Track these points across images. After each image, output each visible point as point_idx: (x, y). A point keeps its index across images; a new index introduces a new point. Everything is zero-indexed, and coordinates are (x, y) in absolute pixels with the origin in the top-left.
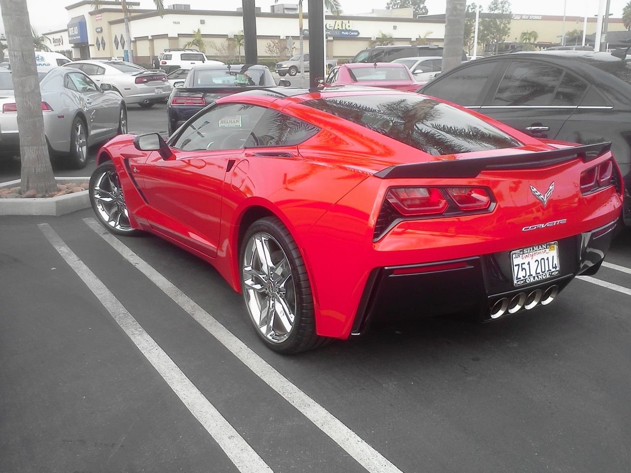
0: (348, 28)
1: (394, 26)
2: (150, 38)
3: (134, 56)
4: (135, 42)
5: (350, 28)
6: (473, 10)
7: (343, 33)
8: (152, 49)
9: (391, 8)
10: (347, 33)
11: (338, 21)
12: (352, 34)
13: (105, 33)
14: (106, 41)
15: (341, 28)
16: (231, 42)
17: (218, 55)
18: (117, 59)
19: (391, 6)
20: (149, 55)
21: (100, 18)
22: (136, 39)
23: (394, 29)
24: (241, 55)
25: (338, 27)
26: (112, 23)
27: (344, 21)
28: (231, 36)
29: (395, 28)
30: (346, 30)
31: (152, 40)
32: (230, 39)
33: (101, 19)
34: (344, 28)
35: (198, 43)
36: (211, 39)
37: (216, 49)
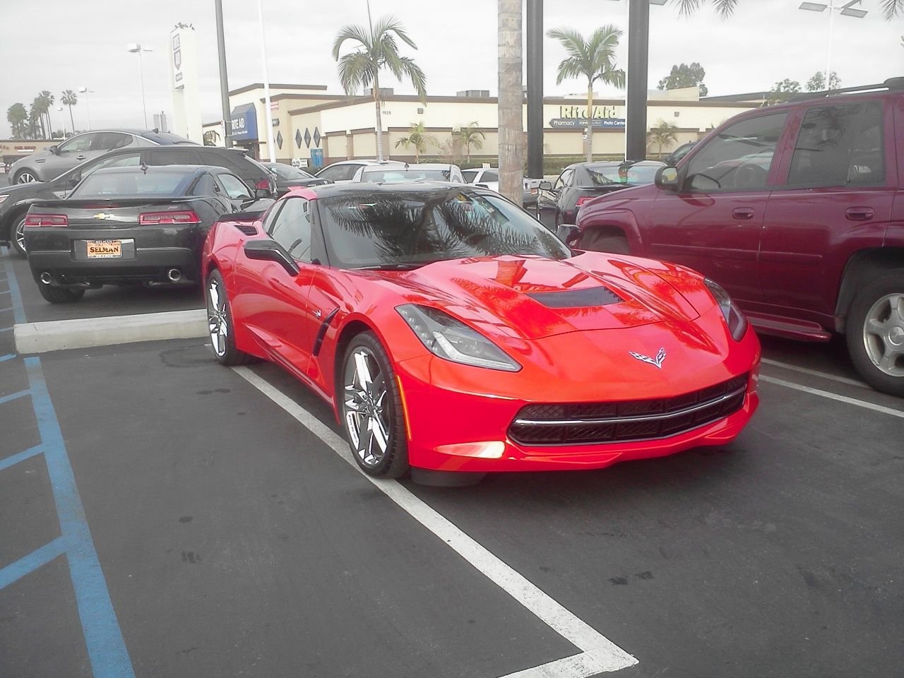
0: (612, 117)
1: (675, 113)
2: (348, 132)
3: (324, 156)
4: (325, 138)
5: (615, 116)
6: (786, 89)
7: (605, 122)
8: (351, 147)
9: (665, 88)
10: (611, 123)
11: (599, 107)
12: (618, 123)
13: (283, 127)
14: (284, 137)
15: (602, 117)
16: (457, 137)
17: (442, 154)
18: (300, 161)
19: (665, 85)
20: (345, 156)
21: (277, 106)
22: (328, 134)
23: (675, 116)
24: (471, 154)
25: (599, 115)
26: (292, 113)
27: (607, 107)
28: (456, 128)
29: (677, 114)
30: (610, 119)
31: (351, 136)
32: (457, 133)
33: (278, 109)
34: (607, 116)
35: (416, 139)
36: (433, 134)
37: (439, 147)
